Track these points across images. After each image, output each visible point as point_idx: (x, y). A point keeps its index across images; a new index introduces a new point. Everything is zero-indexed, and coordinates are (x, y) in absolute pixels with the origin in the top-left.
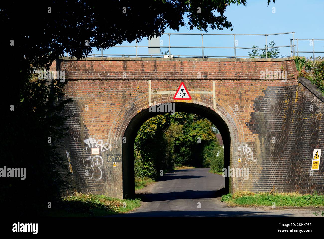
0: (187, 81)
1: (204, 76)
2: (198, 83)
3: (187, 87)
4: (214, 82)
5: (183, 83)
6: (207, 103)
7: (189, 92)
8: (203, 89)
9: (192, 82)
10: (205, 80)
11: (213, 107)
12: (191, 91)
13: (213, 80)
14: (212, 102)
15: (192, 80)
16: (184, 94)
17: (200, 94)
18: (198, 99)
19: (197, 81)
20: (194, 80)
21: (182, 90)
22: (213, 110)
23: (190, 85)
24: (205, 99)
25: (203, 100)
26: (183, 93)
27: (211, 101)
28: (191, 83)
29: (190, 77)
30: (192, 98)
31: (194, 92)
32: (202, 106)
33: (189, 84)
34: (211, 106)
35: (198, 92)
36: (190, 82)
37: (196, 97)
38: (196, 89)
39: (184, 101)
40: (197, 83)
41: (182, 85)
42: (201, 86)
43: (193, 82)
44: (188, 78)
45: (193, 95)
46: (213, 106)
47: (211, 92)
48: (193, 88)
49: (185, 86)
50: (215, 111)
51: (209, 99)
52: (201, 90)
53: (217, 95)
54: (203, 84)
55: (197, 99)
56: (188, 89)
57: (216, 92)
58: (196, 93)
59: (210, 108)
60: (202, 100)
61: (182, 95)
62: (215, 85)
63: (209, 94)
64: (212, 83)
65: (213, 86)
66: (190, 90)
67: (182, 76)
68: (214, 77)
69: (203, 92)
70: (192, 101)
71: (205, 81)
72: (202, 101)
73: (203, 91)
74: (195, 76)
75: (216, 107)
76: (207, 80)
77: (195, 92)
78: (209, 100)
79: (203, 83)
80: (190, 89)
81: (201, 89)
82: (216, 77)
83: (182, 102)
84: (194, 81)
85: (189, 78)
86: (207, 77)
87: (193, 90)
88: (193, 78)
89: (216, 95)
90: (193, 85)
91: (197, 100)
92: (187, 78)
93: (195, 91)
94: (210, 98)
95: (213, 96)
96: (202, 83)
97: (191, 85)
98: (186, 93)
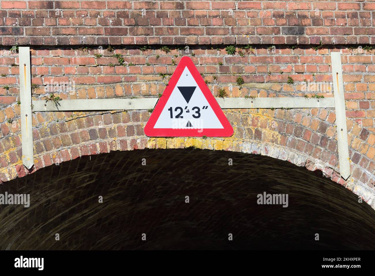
0: (206, 54)
1: (290, 30)
2: (264, 60)
3: (208, 78)
4: (336, 56)
5: (187, 63)
6: (309, 149)
7: (219, 100)
8: (286, 87)
9: (234, 59)
10: (293, 46)
11: (336, 168)
12: (227, 96)
13: (331, 46)
14: (334, 146)
15: (232, 48)
16: (194, 112)
17: (273, 109)
18: (263, 131)
19: (255, 51)
20: (240, 46)
21: (187, 92)
22: (339, 180)
23: (224, 69)
24: (299, 131)
25: (290, 138)
26: (190, 108)
27: (324, 139)
28: (228, 60)
29: (221, 32)
30: (235, 128)
31: (242, 102)
32: (287, 164)
33: (218, 66)
34: (327, 164)
35: (264, 102)
36: (223, 54)
37: (254, 125)
38: (253, 88)
39: (199, 143)
40: (255, 60)
41: (186, 70)
42: (276, 77)
43: (237, 55)
44: (211, 37)
45: (240, 115)
46: (337, 164)
47: (326, 103)
48: (240, 82)
49: (197, 76)
50: (350, 188)
51: (319, 134)
52: (277, 94)
53: (352, 114)
54: (283, 67)
55: (257, 131)
56: (213, 88)
57: (347, 100)
58: (251, 105)
59: (326, 172)
60: (284, 136)
61: (188, 117)
62: (340, 71)
63: (314, 111)
64: (329, 59)
65: (334, 74)
66: (222, 94)
67: (182, 30)
68: (334, 32)
69: (284, 102)
70: (235, 143)
71: (292, 52)
72: (283, 143)
73: (286, 98)
74: (245, 29)
75: (351, 166)
76: (304, 46)
77: (250, 100)
78: (316, 138)
79: (287, 62)
80: (222, 88)
81: (277, 87)
82: (346, 32)
83: (188, 146)
84: (240, 53)
85: (216, 39)
86: (301, 32)
87: (240, 92)
88: (236, 38)
89: (347, 114)
90: (240, 70)
91: (258, 135)
92: (206, 36)
93: (247, 97)
94: (323, 128)
95: (333, 117)
96: (278, 60)
97: (228, 68)
98: (207, 104)
